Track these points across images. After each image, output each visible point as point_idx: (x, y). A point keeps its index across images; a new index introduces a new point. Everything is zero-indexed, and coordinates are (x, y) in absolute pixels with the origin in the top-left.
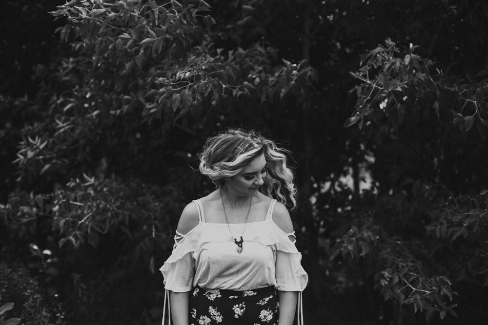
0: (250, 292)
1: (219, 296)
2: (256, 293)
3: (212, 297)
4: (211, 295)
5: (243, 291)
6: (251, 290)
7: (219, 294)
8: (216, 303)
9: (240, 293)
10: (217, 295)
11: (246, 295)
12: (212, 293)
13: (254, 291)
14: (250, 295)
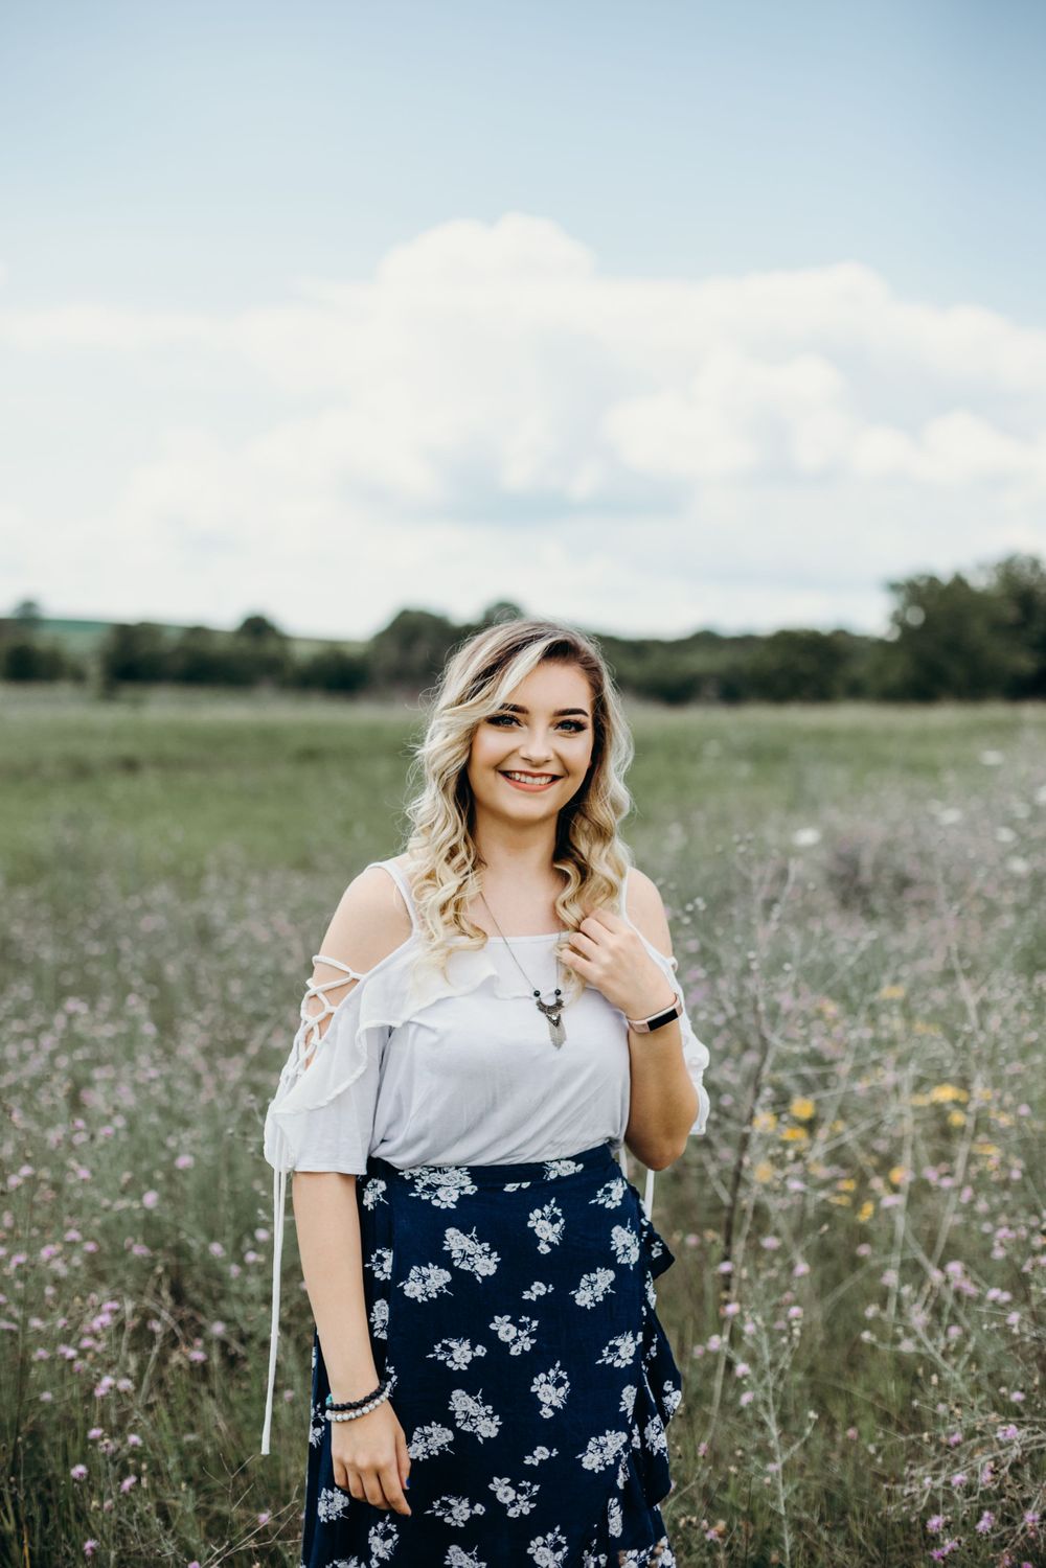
0: (564, 1163)
1: (471, 1190)
2: (581, 1166)
3: (447, 1199)
4: (441, 1193)
5: (543, 1164)
6: (567, 1159)
7: (467, 1181)
8: (465, 1215)
9: (535, 1171)
10: (462, 1188)
11: (552, 1176)
12: (439, 1186)
13: (576, 1159)
14: (565, 1173)
